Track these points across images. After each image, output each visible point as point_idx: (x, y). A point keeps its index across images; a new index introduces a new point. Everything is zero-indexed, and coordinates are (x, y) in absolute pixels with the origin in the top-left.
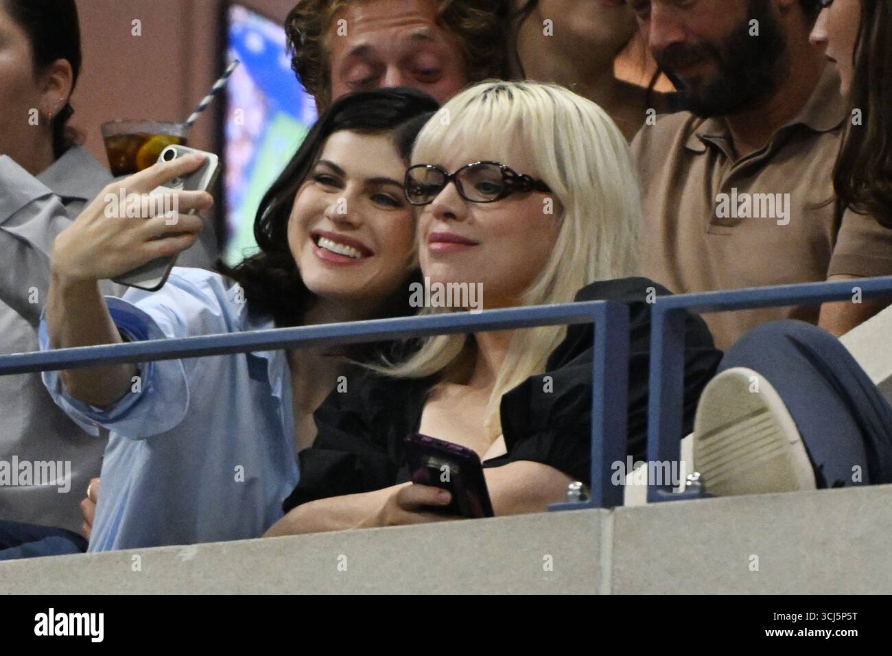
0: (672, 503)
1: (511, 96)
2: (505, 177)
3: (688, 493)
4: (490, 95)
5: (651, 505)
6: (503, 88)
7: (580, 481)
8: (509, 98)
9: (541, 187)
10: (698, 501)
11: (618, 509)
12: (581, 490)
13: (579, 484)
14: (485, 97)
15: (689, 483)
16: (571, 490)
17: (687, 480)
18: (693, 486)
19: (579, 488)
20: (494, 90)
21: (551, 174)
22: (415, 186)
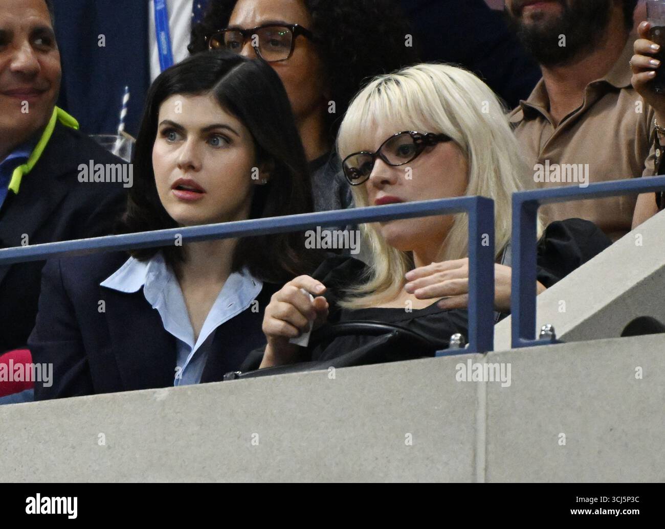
0: (531, 348)
1: (397, 83)
2: (415, 140)
3: (542, 340)
4: (382, 88)
5: (515, 350)
6: (389, 80)
7: (459, 333)
8: (397, 85)
9: (443, 138)
10: (551, 346)
11: (490, 353)
12: (461, 339)
13: (459, 335)
14: (379, 90)
15: (543, 333)
16: (454, 340)
17: (542, 330)
18: (546, 335)
19: (459, 338)
20: (384, 83)
21: (447, 126)
22: (352, 173)
